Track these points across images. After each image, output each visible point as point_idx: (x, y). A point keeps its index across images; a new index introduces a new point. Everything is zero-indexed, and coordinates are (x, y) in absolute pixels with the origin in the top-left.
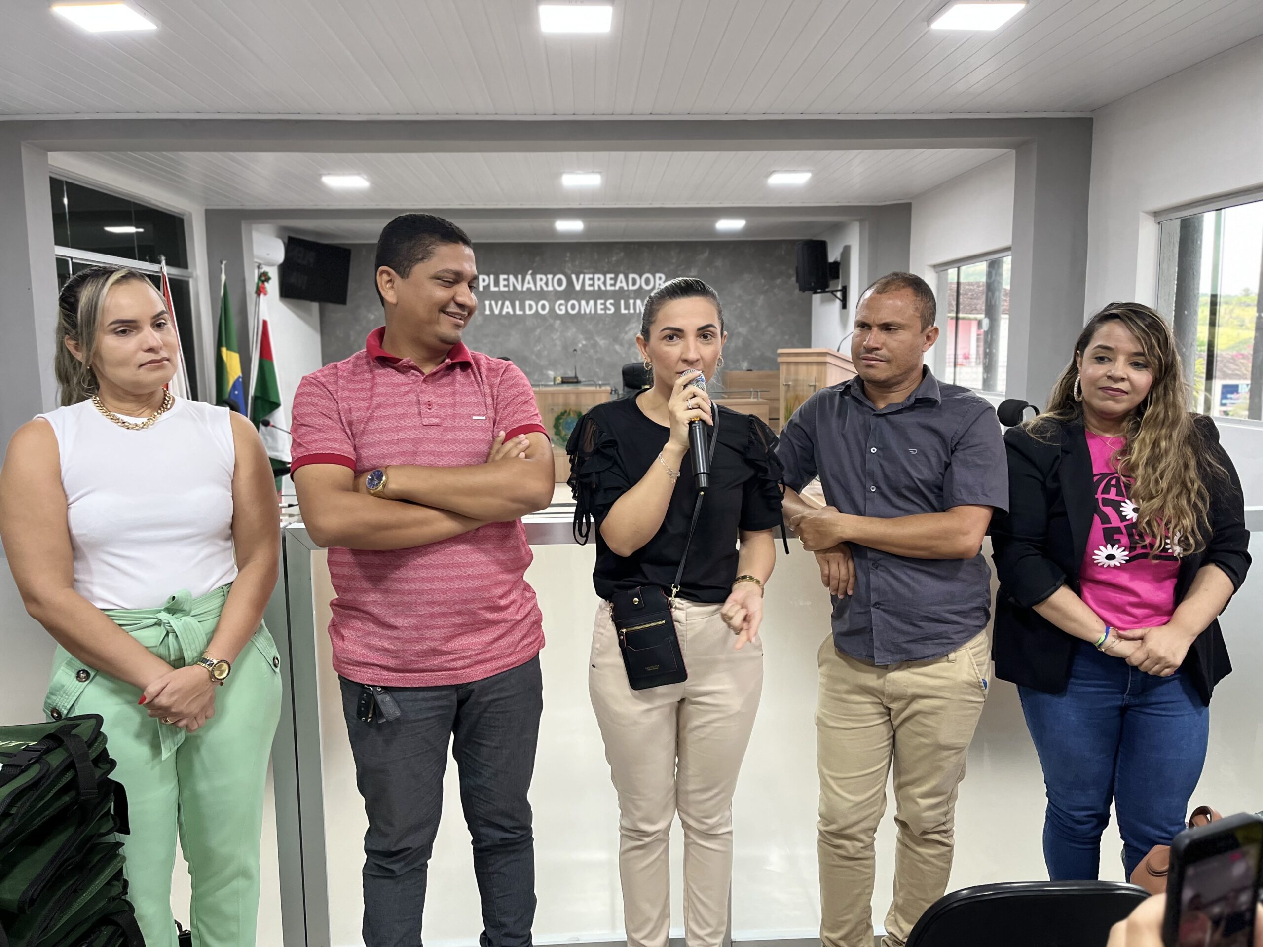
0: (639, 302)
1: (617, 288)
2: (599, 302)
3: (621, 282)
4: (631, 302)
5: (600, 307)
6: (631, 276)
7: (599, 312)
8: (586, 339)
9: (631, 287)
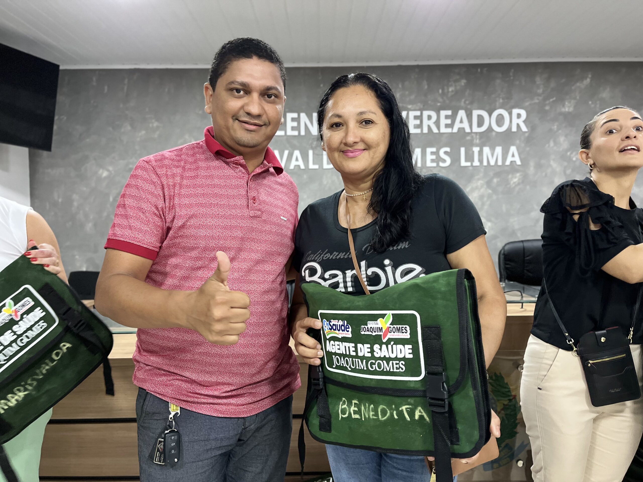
0: (486, 149)
2: (429, 150)
4: (476, 150)
5: (430, 157)
6: (476, 113)
7: (429, 164)
9: (476, 129)
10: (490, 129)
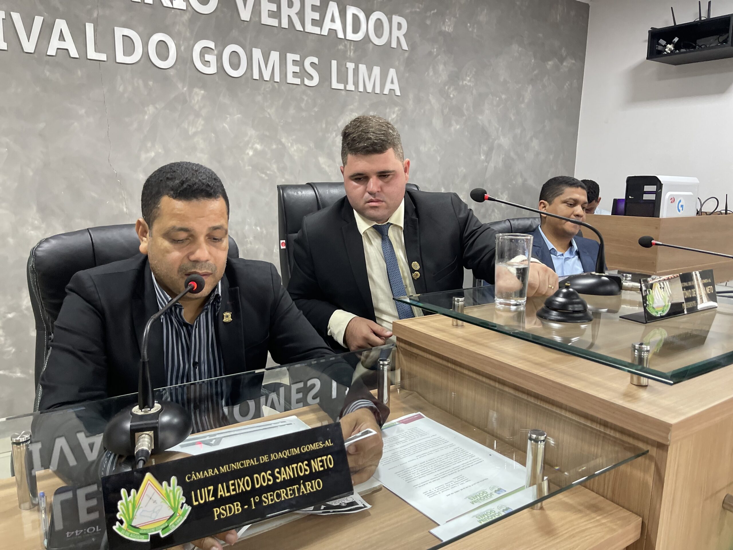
0: (362, 68)
1: (325, 32)
2: (291, 57)
3: (333, 20)
4: (351, 66)
5: (291, 68)
6: (351, 11)
7: (291, 79)
8: (262, 139)
9: (350, 36)
10: (367, 38)
